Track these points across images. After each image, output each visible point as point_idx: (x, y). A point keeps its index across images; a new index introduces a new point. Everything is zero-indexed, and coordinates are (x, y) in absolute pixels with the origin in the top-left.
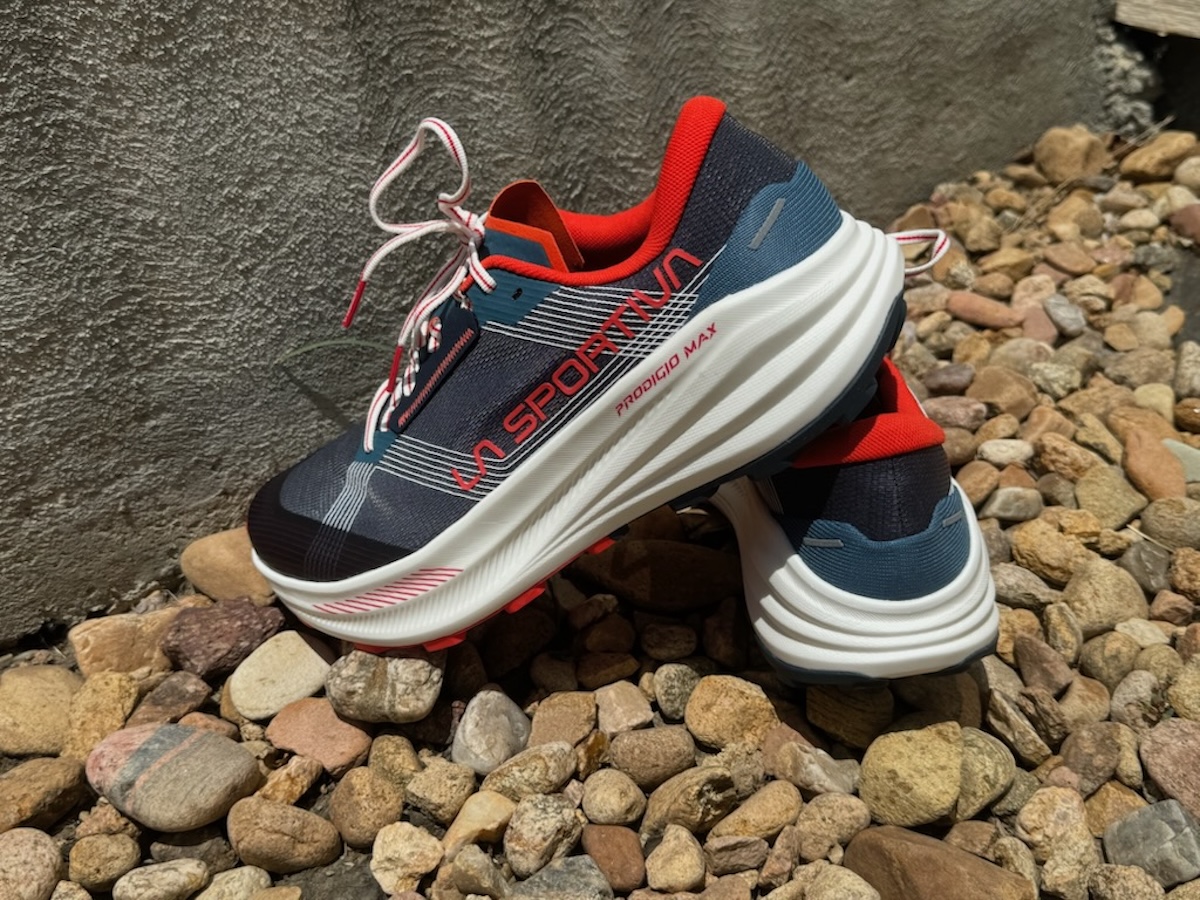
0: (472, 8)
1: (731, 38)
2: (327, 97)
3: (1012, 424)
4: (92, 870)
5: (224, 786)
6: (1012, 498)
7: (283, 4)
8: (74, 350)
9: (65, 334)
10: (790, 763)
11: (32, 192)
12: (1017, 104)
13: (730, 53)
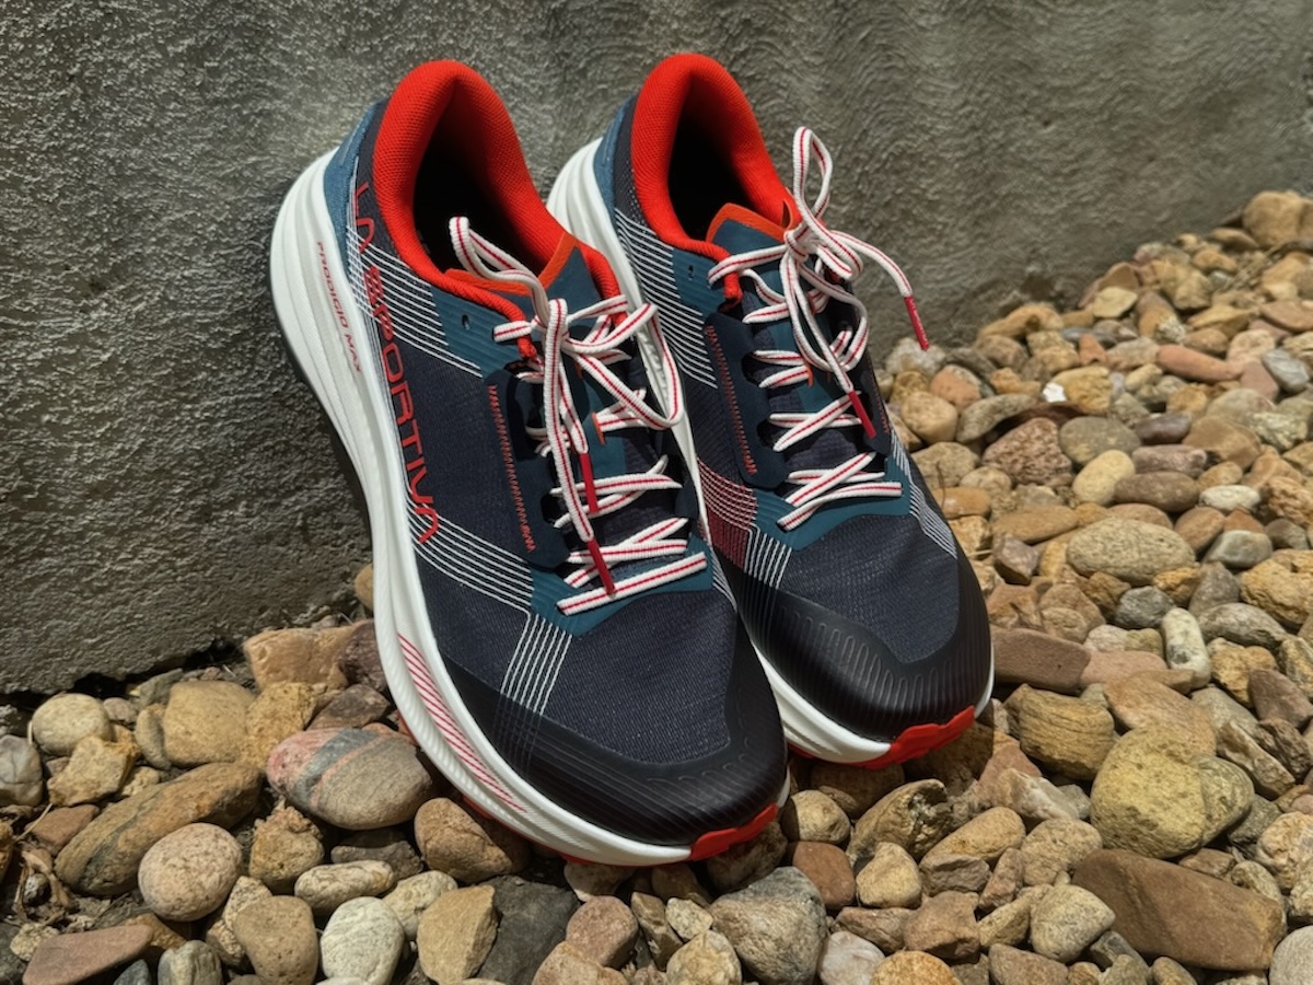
0: (669, 25)
1: (926, 73)
2: (524, 106)
3: (1235, 473)
4: (276, 864)
5: (413, 785)
6: (1239, 542)
7: (487, 8)
8: (266, 349)
9: (257, 333)
10: (1010, 790)
11: (235, 181)
12: (1224, 165)
13: (925, 88)
